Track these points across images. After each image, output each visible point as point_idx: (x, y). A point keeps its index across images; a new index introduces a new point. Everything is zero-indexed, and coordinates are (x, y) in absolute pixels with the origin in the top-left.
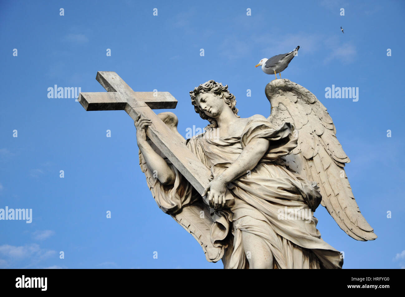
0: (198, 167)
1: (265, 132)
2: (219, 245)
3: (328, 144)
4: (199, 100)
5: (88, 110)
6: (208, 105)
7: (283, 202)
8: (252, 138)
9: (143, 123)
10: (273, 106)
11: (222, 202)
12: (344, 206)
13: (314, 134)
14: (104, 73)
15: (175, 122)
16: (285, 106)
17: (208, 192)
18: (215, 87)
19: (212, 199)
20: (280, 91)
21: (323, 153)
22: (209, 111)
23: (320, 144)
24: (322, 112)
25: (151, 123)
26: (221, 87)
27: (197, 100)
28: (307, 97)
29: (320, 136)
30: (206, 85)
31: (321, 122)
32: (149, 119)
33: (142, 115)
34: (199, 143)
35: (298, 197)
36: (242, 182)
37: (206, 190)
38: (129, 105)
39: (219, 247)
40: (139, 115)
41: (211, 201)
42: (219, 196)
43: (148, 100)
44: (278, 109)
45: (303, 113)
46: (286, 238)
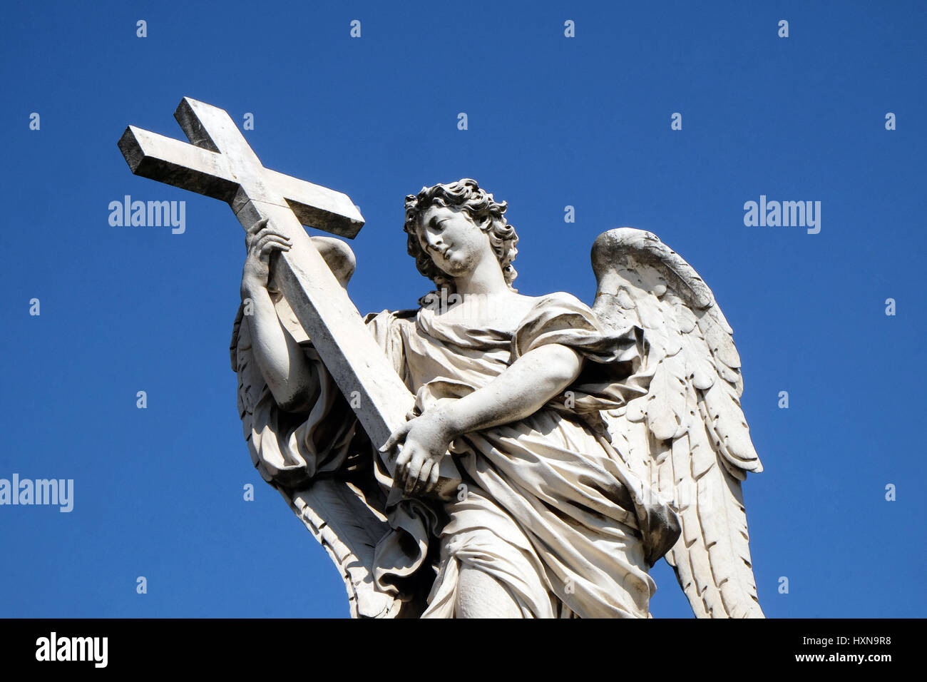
0: (386, 380)
1: (579, 333)
2: (392, 587)
3: (717, 417)
4: (427, 220)
5: (137, 173)
6: (447, 239)
7: (585, 516)
8: (545, 340)
9: (271, 240)
10: (603, 290)
11: (429, 478)
12: (720, 578)
13: (689, 384)
14: (200, 104)
15: (347, 268)
16: (632, 299)
17: (400, 446)
18: (475, 199)
19: (406, 465)
20: (630, 258)
21: (699, 436)
22: (445, 253)
23: (697, 413)
24: (720, 335)
25: (290, 246)
26: (491, 203)
27: (421, 220)
28: (691, 290)
29: (701, 392)
30: (454, 187)
31: (711, 359)
33: (271, 223)
34: (399, 328)
35: (624, 513)
36: (493, 442)
37: (396, 439)
38: (243, 192)
39: (390, 593)
40: (263, 220)
41: (402, 468)
42: (424, 462)
43: (292, 194)
44: (614, 301)
45: (674, 326)
46: (570, 606)
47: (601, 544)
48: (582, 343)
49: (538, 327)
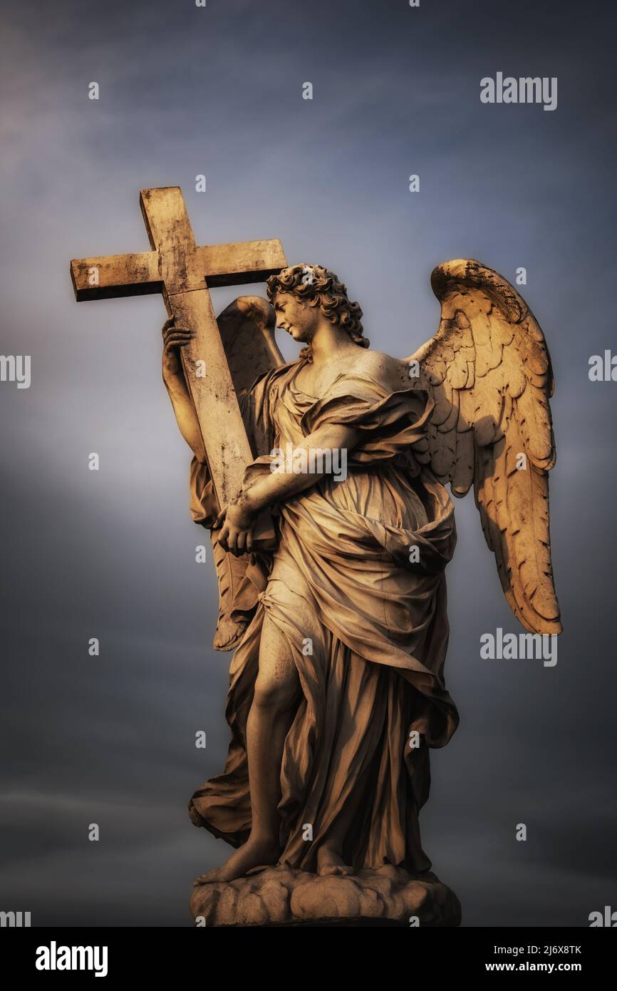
1: (350, 410)
3: (524, 421)
5: (79, 299)
6: (287, 320)
7: (348, 562)
8: (322, 423)
9: (173, 337)
10: (444, 316)
11: (245, 544)
13: (506, 393)
16: (468, 320)
18: (303, 283)
19: (225, 539)
20: (459, 286)
22: (288, 331)
23: (512, 418)
25: (190, 338)
28: (506, 308)
29: (515, 399)
31: (523, 368)
32: (188, 330)
35: (378, 556)
36: (288, 510)
37: (220, 518)
41: (223, 542)
42: (237, 535)
43: (217, 267)
44: (452, 325)
45: (498, 341)
46: (337, 635)
47: (363, 579)
48: (347, 421)
49: (316, 413)
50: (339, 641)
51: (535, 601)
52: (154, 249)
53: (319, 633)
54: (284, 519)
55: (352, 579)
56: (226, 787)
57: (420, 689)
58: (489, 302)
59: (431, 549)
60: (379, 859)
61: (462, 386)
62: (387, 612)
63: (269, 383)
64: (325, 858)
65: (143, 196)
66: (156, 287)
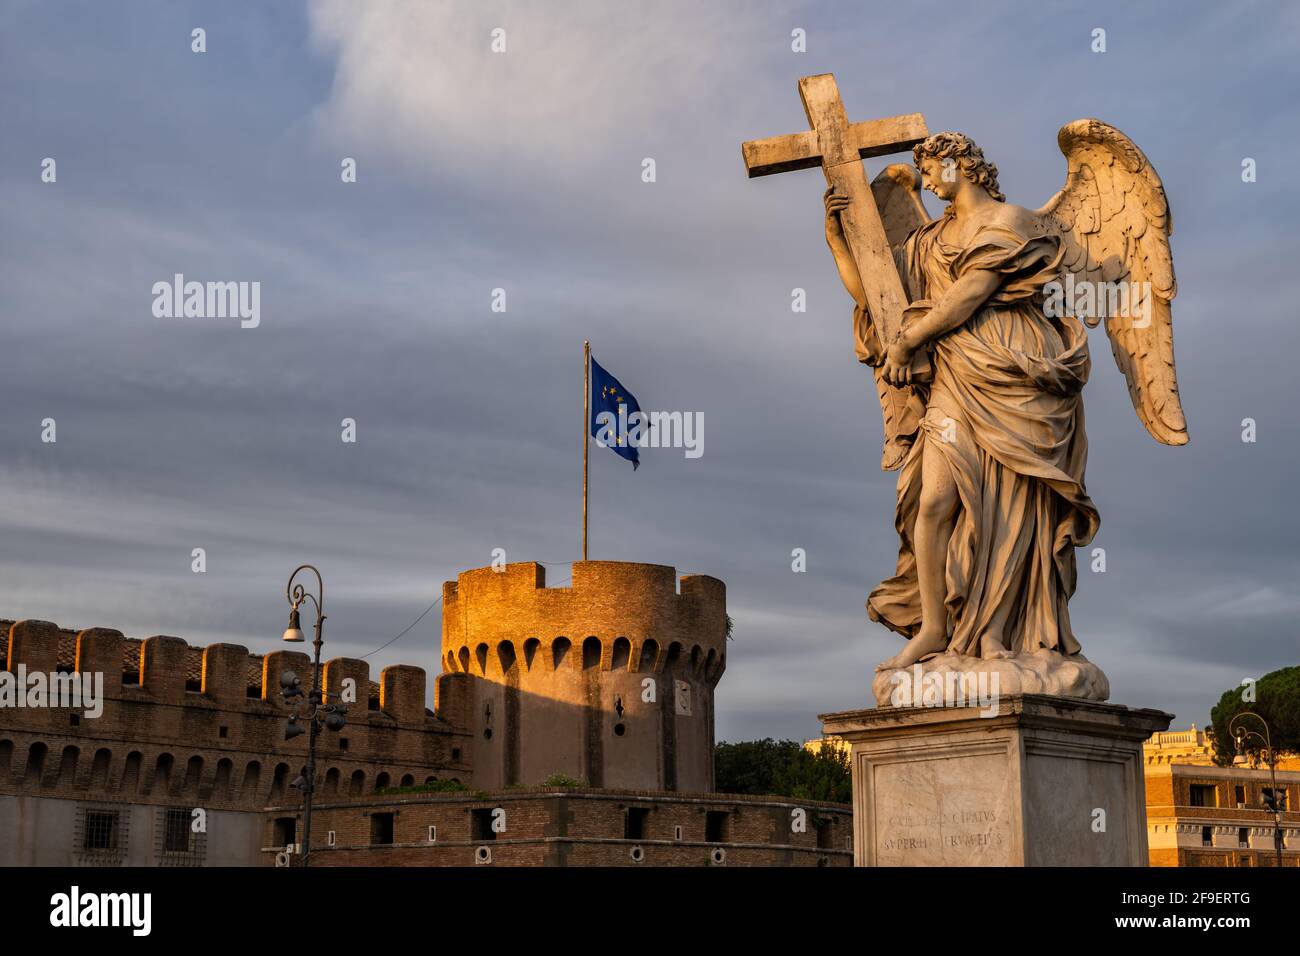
1: (992, 257)
2: (904, 441)
3: (1147, 258)
5: (751, 176)
6: (932, 182)
8: (967, 269)
9: (834, 203)
11: (905, 378)
13: (1129, 234)
16: (1092, 172)
18: (945, 149)
19: (888, 374)
20: (1083, 142)
21: (1138, 273)
22: (934, 192)
23: (1135, 255)
24: (1149, 191)
25: (847, 203)
26: (956, 150)
28: (1127, 160)
29: (1138, 239)
30: (930, 145)
31: (1143, 211)
36: (942, 346)
37: (883, 356)
38: (824, 161)
39: (905, 445)
42: (898, 370)
43: (867, 142)
44: (1078, 177)
45: (1120, 189)
46: (989, 452)
47: (1009, 403)
48: (990, 267)
49: (962, 261)
50: (991, 457)
51: (1163, 415)
52: (813, 128)
53: (974, 451)
54: (938, 354)
55: (1000, 404)
56: (897, 587)
57: (1064, 496)
58: (1111, 155)
59: (1069, 374)
60: (1035, 645)
61: (1089, 231)
62: (1033, 430)
63: (919, 238)
64: (988, 644)
65: (802, 84)
66: (817, 161)
